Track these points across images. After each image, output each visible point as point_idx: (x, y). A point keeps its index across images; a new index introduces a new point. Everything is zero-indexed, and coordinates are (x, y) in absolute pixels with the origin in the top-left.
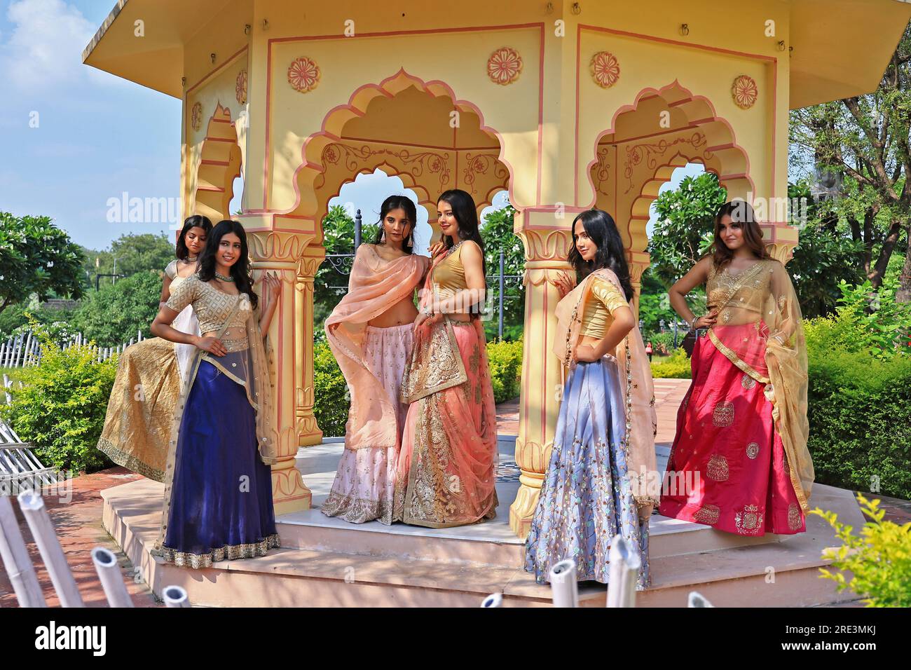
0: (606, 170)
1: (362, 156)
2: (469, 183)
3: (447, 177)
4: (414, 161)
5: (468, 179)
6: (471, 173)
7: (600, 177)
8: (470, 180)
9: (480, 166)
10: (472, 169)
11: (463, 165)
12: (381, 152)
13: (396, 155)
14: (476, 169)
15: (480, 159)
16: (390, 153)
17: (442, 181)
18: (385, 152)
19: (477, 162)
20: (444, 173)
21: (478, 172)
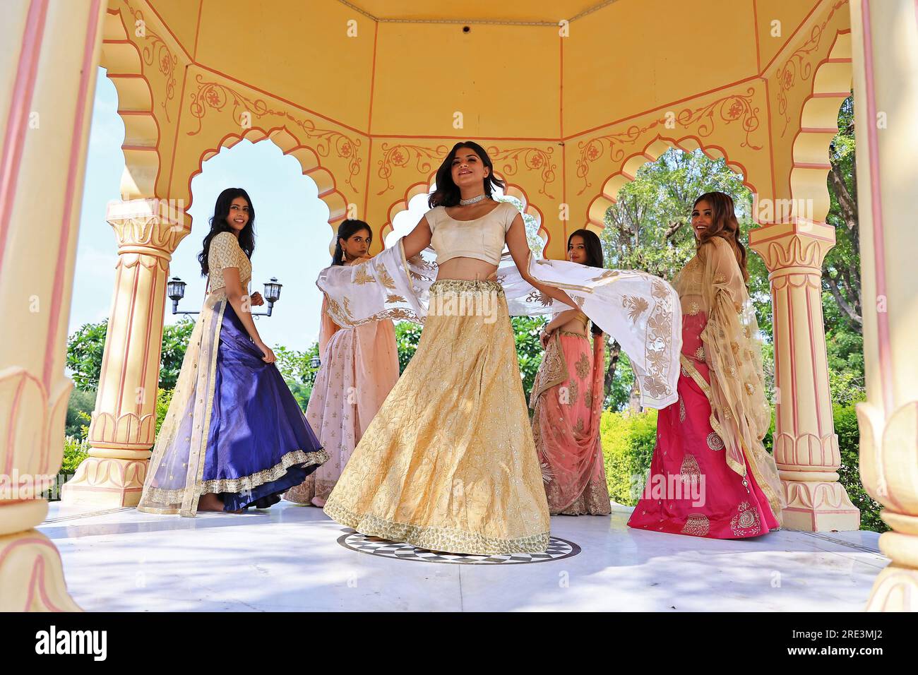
0: (552, 171)
1: (254, 110)
2: (385, 176)
3: (357, 168)
4: (320, 136)
5: (383, 171)
6: (387, 166)
7: (545, 178)
8: (386, 174)
9: (399, 158)
10: (388, 161)
11: (378, 155)
12: (280, 114)
13: (299, 123)
14: (394, 161)
15: (399, 150)
16: (291, 118)
17: (351, 169)
18: (286, 116)
19: (395, 153)
20: (354, 161)
21: (396, 165)
